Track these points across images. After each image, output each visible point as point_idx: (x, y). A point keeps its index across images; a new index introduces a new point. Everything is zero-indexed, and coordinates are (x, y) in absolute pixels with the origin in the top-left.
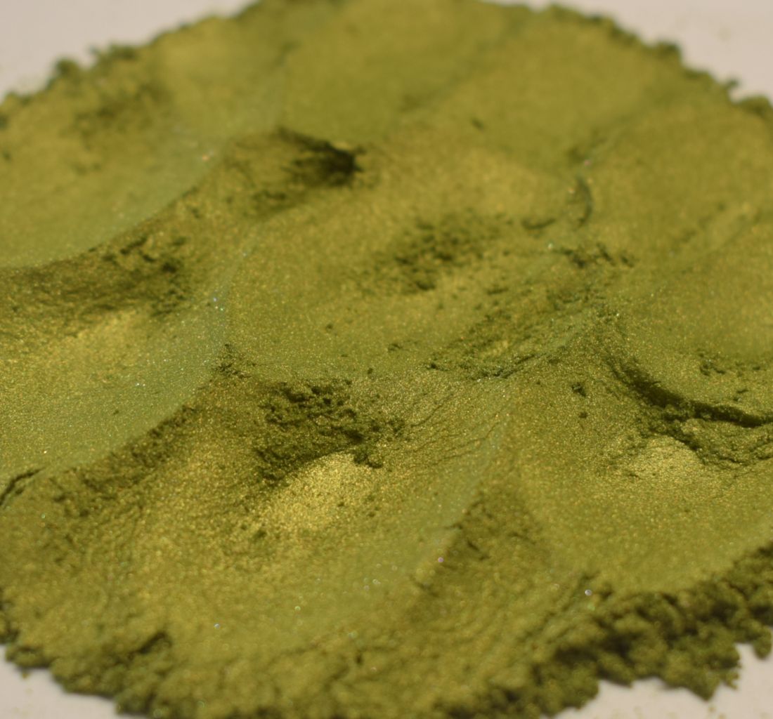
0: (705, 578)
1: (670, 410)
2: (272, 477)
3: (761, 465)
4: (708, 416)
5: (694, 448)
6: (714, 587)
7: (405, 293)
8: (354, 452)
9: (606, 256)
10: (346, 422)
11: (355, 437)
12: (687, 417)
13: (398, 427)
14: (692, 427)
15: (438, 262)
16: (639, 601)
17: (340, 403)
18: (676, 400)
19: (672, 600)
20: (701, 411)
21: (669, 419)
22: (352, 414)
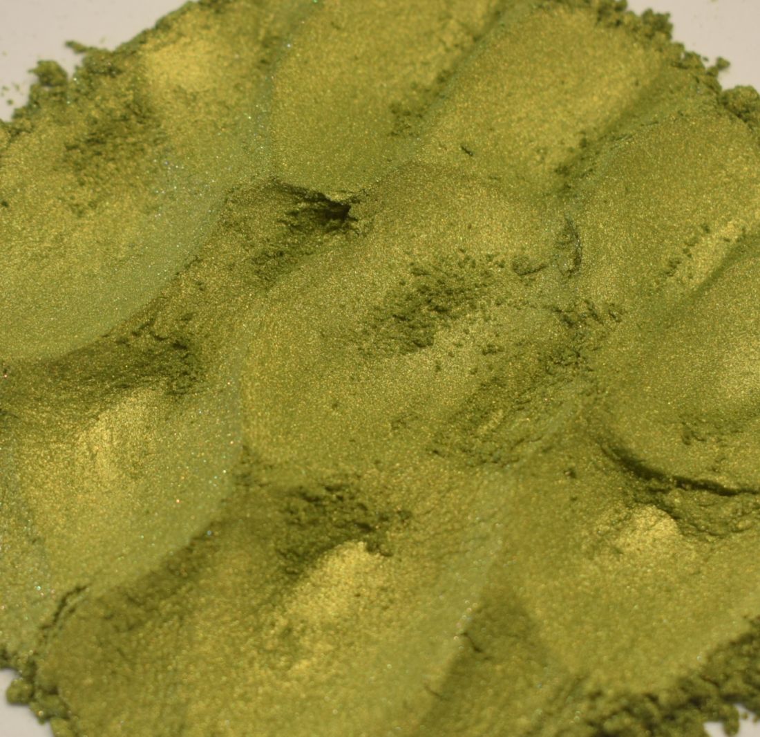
0: (684, 673)
1: (654, 483)
2: (293, 573)
3: (736, 538)
4: (688, 487)
5: (676, 518)
6: (691, 683)
7: (404, 351)
8: (365, 540)
9: (595, 316)
10: (358, 514)
11: (366, 528)
12: (670, 489)
13: (406, 515)
14: (676, 498)
15: (433, 314)
16: (624, 702)
17: (352, 498)
18: (659, 476)
19: (653, 699)
20: (681, 483)
21: (652, 491)
22: (363, 507)
